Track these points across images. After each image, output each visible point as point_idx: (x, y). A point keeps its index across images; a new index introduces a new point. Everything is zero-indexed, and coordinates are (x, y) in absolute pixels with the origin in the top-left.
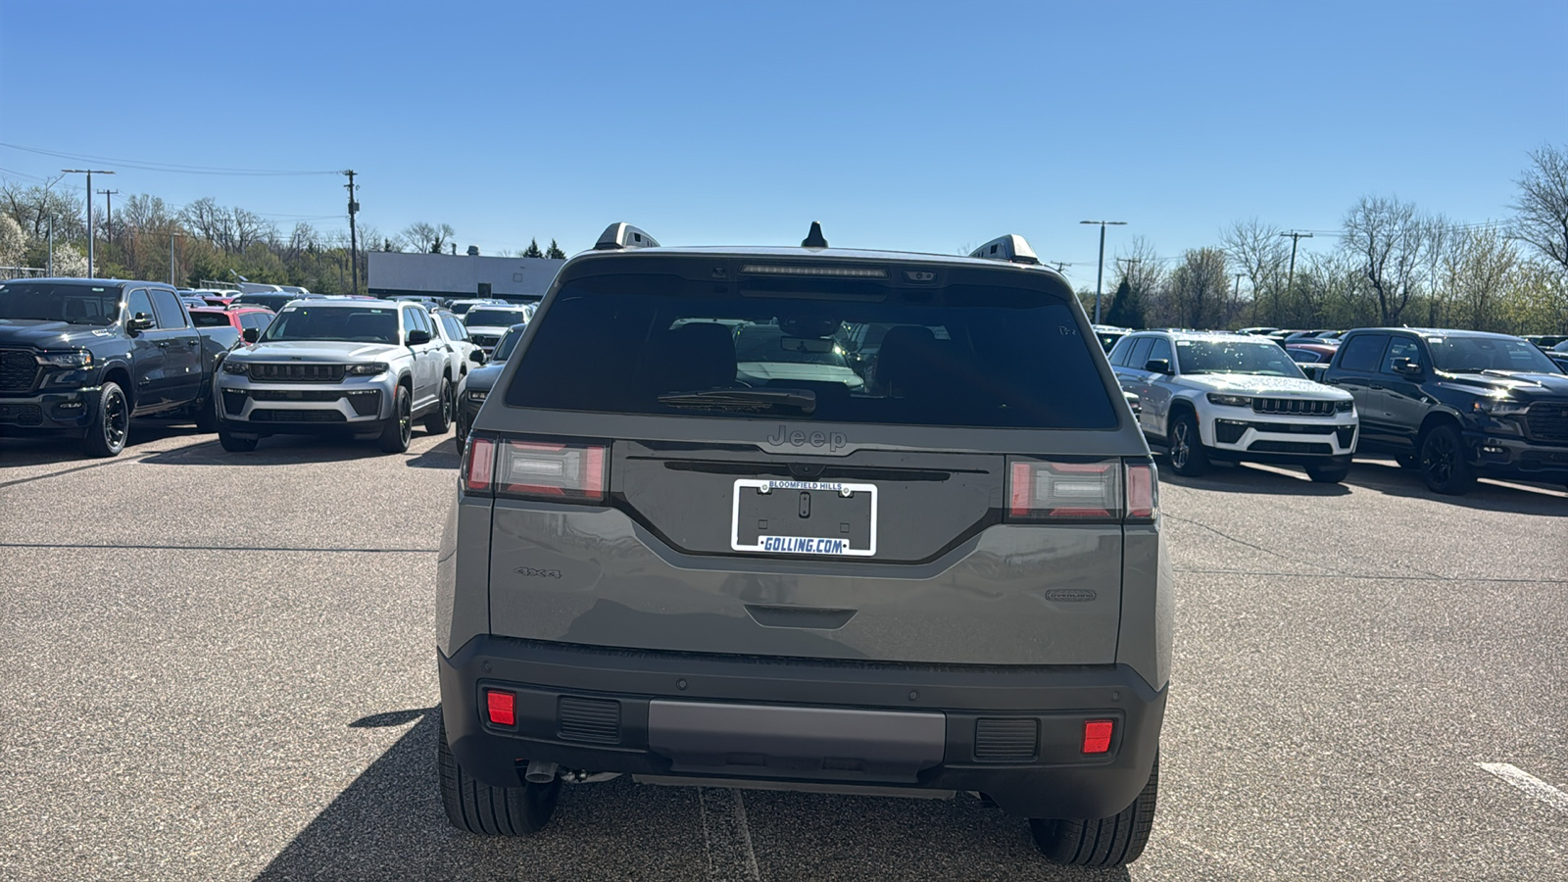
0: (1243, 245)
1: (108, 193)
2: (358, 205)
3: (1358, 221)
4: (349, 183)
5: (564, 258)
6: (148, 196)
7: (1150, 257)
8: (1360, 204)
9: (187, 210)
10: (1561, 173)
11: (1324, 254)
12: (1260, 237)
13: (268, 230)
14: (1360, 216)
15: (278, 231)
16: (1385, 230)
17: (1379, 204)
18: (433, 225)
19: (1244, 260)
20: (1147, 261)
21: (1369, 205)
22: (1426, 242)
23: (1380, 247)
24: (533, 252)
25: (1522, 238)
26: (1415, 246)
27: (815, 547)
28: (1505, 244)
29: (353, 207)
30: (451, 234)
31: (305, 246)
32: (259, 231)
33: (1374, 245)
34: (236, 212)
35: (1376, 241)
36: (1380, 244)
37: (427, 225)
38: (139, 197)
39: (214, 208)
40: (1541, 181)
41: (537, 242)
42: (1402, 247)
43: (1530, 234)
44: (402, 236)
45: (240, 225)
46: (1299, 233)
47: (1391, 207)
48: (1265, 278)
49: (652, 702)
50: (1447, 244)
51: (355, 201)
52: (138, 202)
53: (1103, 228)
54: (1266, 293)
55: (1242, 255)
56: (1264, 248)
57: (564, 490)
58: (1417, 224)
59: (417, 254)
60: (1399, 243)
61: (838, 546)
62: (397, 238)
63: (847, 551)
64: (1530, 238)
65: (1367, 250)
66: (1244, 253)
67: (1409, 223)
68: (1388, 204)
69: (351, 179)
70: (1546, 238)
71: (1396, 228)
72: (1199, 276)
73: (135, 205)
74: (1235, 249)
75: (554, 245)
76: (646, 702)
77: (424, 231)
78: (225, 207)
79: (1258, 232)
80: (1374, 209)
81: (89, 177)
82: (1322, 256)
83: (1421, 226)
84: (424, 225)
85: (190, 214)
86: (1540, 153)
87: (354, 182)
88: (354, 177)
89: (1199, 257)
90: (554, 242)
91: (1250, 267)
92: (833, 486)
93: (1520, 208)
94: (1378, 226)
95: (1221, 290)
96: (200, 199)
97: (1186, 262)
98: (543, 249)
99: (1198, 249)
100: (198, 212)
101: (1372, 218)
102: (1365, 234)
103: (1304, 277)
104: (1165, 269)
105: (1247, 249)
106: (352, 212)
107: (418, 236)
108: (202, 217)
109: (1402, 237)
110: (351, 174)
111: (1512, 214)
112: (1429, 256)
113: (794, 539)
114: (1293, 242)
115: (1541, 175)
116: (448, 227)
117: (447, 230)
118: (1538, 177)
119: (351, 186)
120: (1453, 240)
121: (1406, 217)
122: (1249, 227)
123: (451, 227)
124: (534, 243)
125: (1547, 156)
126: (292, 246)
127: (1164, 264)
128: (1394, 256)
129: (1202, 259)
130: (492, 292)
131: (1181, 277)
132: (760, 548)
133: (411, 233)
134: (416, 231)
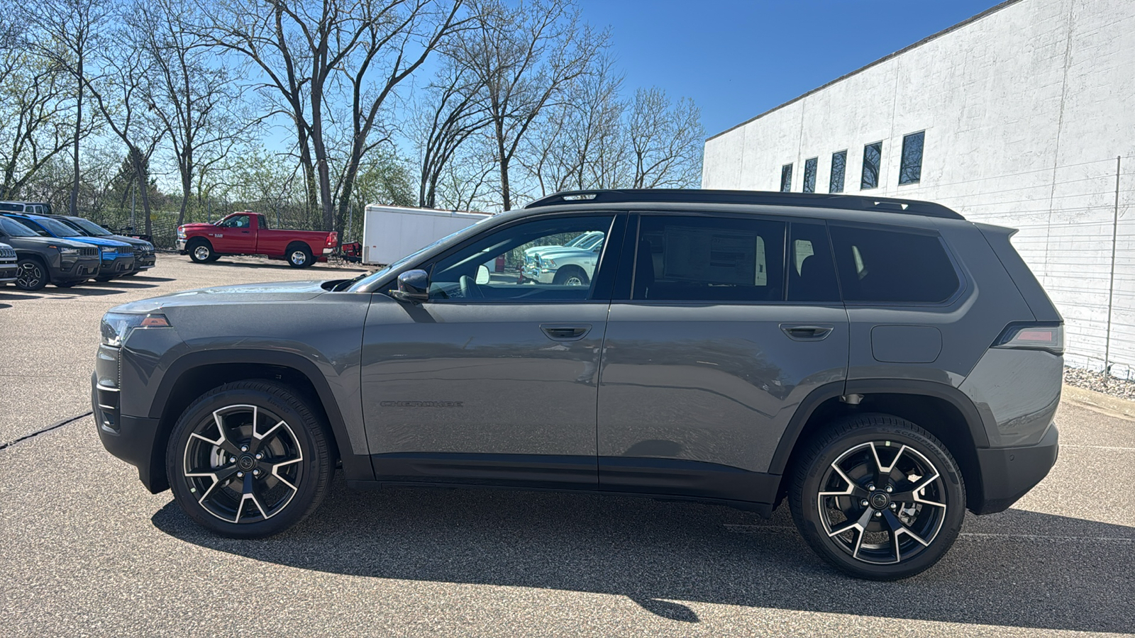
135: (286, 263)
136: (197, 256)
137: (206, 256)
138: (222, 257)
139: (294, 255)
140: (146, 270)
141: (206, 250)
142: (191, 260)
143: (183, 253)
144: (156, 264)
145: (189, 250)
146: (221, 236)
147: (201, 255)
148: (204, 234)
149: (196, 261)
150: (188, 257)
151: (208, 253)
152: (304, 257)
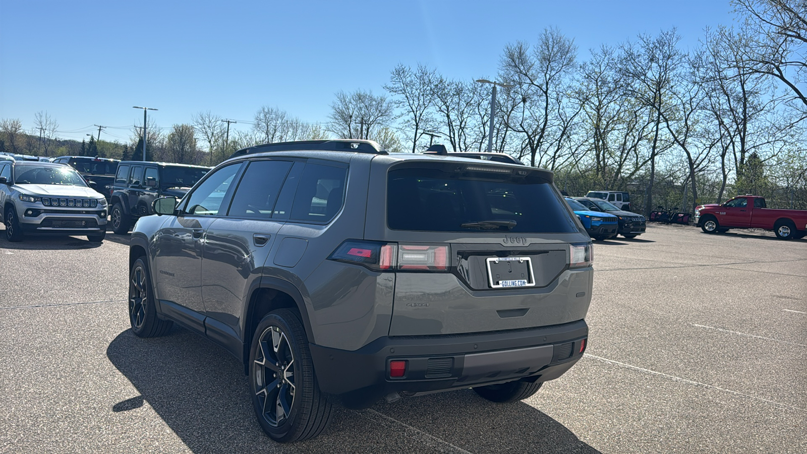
0: (204, 124)
3: (261, 118)
7: (154, 126)
8: (262, 110)
10: (347, 104)
11: (243, 132)
12: (213, 121)
14: (262, 116)
16: (273, 123)
17: (270, 111)
19: (205, 132)
20: (152, 129)
21: (266, 110)
22: (291, 129)
23: (271, 132)
25: (333, 131)
26: (286, 131)
27: (517, 284)
28: (324, 133)
33: (269, 129)
35: (269, 127)
36: (272, 129)
40: (340, 107)
42: (281, 131)
43: (335, 129)
46: (230, 121)
47: (276, 112)
48: (216, 141)
49: (466, 356)
50: (299, 131)
53: (145, 111)
54: (216, 150)
55: (203, 129)
56: (215, 127)
57: (428, 267)
58: (287, 121)
60: (280, 129)
61: (524, 283)
63: (527, 285)
64: (335, 131)
65: (265, 132)
66: (205, 128)
67: (283, 120)
68: (274, 111)
70: (342, 132)
71: (278, 122)
72: (181, 139)
74: (200, 126)
76: (463, 356)
79: (211, 119)
80: (268, 113)
82: (243, 133)
83: (289, 122)
86: (339, 94)
89: (181, 129)
91: (208, 135)
92: (518, 259)
93: (332, 118)
94: (270, 120)
95: (193, 146)
97: (174, 131)
99: (180, 125)
101: (267, 117)
102: (264, 124)
103: (235, 142)
104: (161, 134)
105: (206, 127)
109: (281, 127)
111: (329, 120)
112: (292, 137)
113: (510, 281)
114: (227, 125)
115: (340, 104)
118: (339, 105)
120: (302, 130)
121: (282, 118)
122: (206, 116)
125: (342, 96)
127: (161, 131)
128: (277, 135)
129: (183, 129)
131: (172, 138)
132: (500, 286)
135: (773, 234)
136: (707, 228)
137: (713, 228)
138: (730, 230)
139: (781, 229)
140: (639, 234)
141: (713, 224)
142: (703, 231)
143: (698, 225)
144: (646, 231)
145: (701, 224)
146: (725, 213)
147: (710, 228)
148: (711, 212)
149: (706, 232)
150: (700, 229)
151: (715, 226)
152: (789, 231)
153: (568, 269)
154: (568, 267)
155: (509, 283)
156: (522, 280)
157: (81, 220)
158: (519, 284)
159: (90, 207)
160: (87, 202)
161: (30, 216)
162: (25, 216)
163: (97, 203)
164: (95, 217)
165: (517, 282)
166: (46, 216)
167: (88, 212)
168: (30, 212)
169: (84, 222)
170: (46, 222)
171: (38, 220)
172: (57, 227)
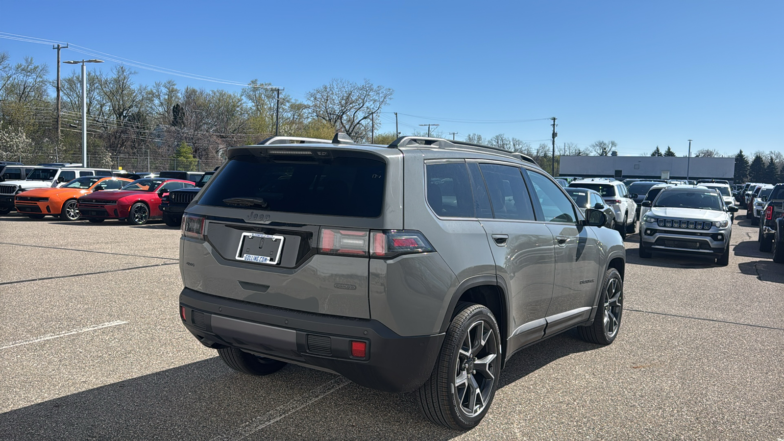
1: (454, 134)
2: (556, 134)
4: (553, 123)
5: (675, 156)
6: (475, 134)
9: (492, 140)
13: (526, 148)
15: (531, 148)
18: (606, 142)
24: (657, 152)
27: (259, 260)
29: (554, 135)
30: (615, 146)
31: (542, 154)
32: (523, 148)
34: (513, 140)
37: (603, 142)
38: (471, 135)
39: (504, 139)
41: (659, 148)
44: (589, 148)
45: (514, 146)
51: (555, 132)
52: (471, 137)
59: (597, 156)
61: (266, 259)
62: (587, 149)
63: (268, 262)
69: (554, 122)
73: (470, 138)
75: (669, 149)
76: (210, 314)
77: (601, 145)
78: (508, 138)
81: (429, 127)
84: (601, 142)
85: (493, 142)
87: (555, 123)
88: (556, 120)
90: (669, 148)
92: (270, 236)
96: (498, 135)
98: (663, 151)
100: (497, 141)
106: (553, 138)
107: (598, 148)
108: (498, 143)
110: (554, 119)
113: (254, 256)
116: (614, 142)
117: (613, 144)
119: (554, 125)
123: (616, 142)
124: (657, 148)
126: (537, 155)
130: (622, 175)
132: (244, 259)
133: (594, 146)
134: (597, 145)
153: (318, 254)
154: (318, 251)
155: (252, 258)
156: (265, 257)
157: (696, 241)
158: (261, 260)
159: (703, 229)
160: (700, 224)
161: (649, 235)
162: (645, 235)
163: (712, 225)
164: (708, 239)
165: (259, 258)
166: (659, 236)
167: (701, 234)
168: (649, 232)
169: (698, 244)
170: (660, 241)
171: (653, 239)
172: (672, 247)
